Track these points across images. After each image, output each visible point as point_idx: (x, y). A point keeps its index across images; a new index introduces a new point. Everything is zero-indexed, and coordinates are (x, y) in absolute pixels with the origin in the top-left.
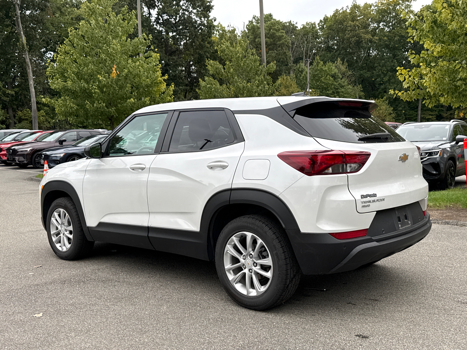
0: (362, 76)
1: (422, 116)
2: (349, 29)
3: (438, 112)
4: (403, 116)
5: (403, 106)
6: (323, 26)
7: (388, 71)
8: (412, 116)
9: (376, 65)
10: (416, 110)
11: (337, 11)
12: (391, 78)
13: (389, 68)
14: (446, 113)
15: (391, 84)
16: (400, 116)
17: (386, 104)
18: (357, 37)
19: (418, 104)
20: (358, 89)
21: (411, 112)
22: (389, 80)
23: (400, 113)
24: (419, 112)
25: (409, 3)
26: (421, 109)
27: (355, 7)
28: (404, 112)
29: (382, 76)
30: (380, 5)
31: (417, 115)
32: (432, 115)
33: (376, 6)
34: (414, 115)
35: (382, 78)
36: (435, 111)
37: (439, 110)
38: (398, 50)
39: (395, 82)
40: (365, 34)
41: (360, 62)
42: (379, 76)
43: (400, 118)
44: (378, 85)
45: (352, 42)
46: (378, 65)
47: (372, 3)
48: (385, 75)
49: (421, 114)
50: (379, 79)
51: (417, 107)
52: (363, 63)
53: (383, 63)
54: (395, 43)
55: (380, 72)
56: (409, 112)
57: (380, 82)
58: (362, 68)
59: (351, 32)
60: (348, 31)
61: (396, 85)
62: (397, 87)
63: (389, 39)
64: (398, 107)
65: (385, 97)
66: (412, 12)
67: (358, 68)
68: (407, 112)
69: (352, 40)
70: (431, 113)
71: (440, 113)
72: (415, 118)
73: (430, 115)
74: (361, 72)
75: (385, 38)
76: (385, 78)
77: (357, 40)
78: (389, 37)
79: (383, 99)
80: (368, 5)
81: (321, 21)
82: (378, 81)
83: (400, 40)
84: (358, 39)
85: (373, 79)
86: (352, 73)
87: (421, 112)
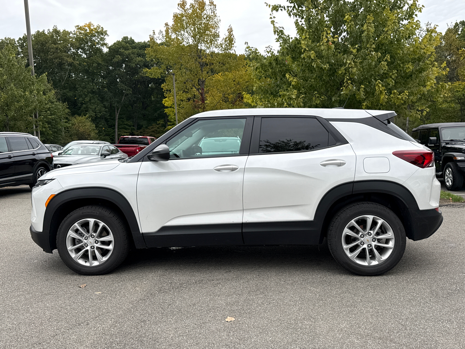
0: (65, 94)
1: (119, 133)
2: (52, 51)
3: (131, 130)
4: (103, 132)
5: (103, 124)
6: (22, 44)
7: (88, 92)
8: (110, 133)
9: (77, 86)
10: (113, 127)
11: (38, 31)
12: (92, 99)
13: (89, 90)
14: (137, 131)
15: (92, 104)
16: (101, 132)
17: (90, 121)
18: (60, 59)
19: (115, 122)
20: (64, 106)
21: (109, 129)
22: (90, 100)
23: (100, 130)
24: (116, 130)
25: (103, 37)
26: (118, 128)
27: (56, 31)
28: (104, 128)
29: (84, 96)
30: (78, 34)
31: (114, 132)
32: (126, 133)
33: (75, 34)
34: (112, 132)
35: (84, 98)
36: (129, 129)
37: (132, 129)
38: (97, 75)
39: (95, 102)
40: (67, 58)
41: (63, 82)
42: (80, 96)
43: (101, 134)
44: (80, 104)
45: (55, 63)
46: (79, 86)
47: (71, 30)
48: (86, 96)
49: (118, 131)
50: (81, 98)
51: (114, 126)
52: (64, 83)
53: (84, 85)
54: (94, 69)
55: (82, 92)
56: (108, 129)
57: (82, 101)
58: (65, 88)
59: (54, 54)
60: (51, 52)
61: (96, 106)
62: (97, 107)
63: (88, 65)
64: (99, 124)
65: (87, 115)
66: (106, 44)
67: (61, 87)
68: (106, 129)
69: (55, 61)
70: (126, 131)
71: (133, 131)
72: (113, 134)
73: (125, 132)
74: (65, 91)
75: (85, 63)
76: (86, 99)
77: (60, 62)
78: (88, 63)
79: (86, 117)
80: (66, 31)
81: (20, 39)
82: (80, 100)
83: (98, 67)
84: (60, 60)
85: (75, 98)
86: (57, 91)
87: (118, 130)
